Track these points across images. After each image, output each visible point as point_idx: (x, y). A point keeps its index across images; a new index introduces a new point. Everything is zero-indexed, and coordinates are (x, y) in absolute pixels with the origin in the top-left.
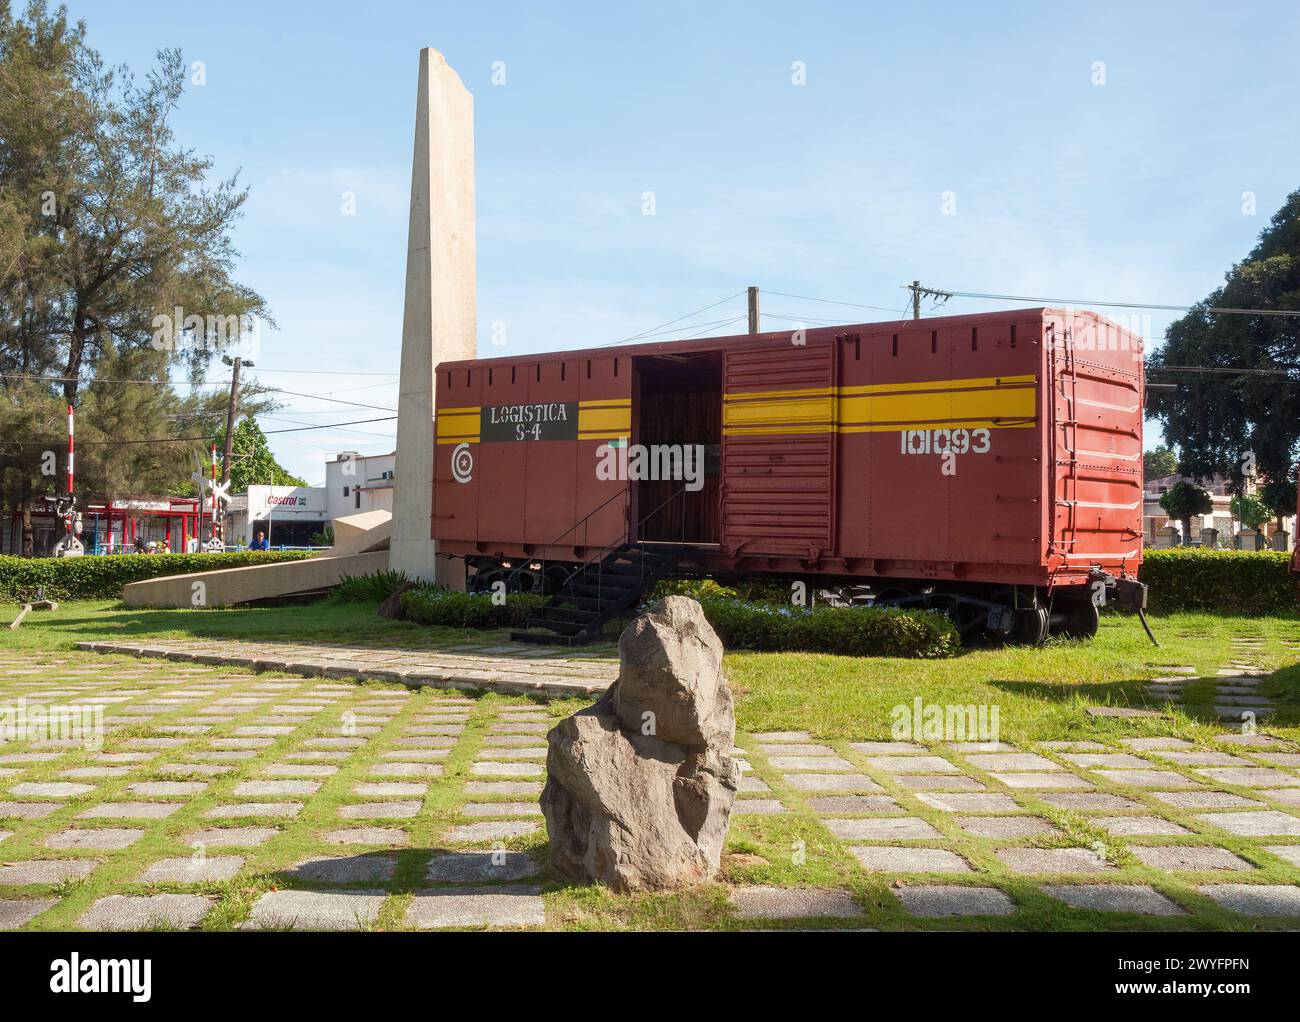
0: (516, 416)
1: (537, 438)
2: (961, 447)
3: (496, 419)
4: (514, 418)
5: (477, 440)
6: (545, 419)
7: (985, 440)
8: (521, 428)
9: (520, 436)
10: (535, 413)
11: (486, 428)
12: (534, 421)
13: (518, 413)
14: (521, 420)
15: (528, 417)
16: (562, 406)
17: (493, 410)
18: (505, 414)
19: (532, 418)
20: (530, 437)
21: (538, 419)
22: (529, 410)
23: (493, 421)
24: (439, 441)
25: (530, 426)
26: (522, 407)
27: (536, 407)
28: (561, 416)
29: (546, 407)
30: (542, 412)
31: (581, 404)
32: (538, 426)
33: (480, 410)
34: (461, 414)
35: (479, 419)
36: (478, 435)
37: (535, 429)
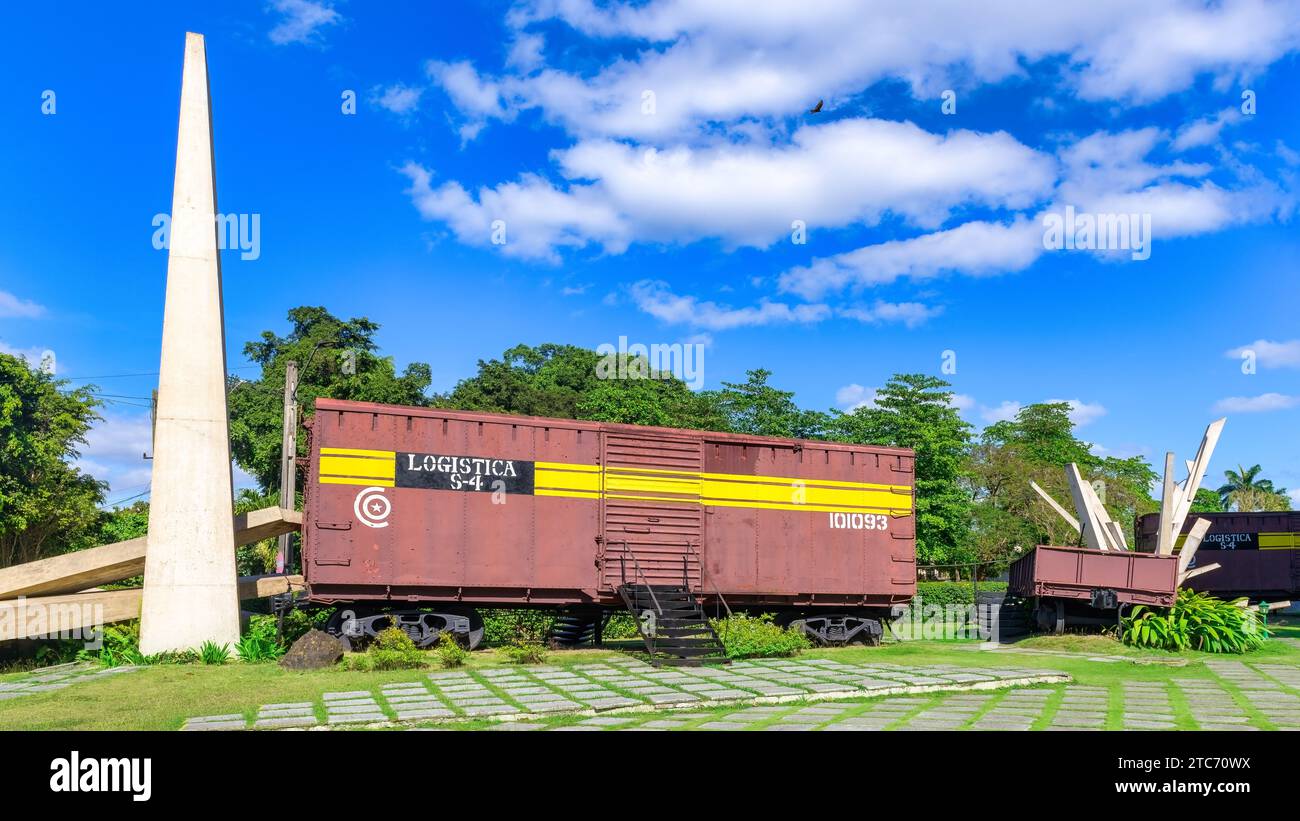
0: (447, 467)
1: (478, 488)
2: (870, 525)
3: (415, 466)
4: (444, 468)
5: (392, 484)
6: (488, 473)
7: (884, 522)
8: (456, 478)
9: (456, 485)
10: (473, 466)
11: (404, 478)
12: (473, 474)
13: (451, 463)
14: (455, 470)
15: (465, 469)
16: (510, 463)
17: (411, 457)
18: (430, 463)
19: (469, 470)
20: (469, 488)
21: (478, 472)
22: (465, 462)
23: (411, 468)
24: (322, 480)
25: (468, 477)
26: (455, 459)
27: (474, 461)
28: (509, 472)
29: (488, 462)
30: (483, 466)
31: (537, 464)
32: (478, 478)
33: (393, 455)
34: (362, 457)
35: (393, 464)
36: (391, 479)
37: (475, 481)
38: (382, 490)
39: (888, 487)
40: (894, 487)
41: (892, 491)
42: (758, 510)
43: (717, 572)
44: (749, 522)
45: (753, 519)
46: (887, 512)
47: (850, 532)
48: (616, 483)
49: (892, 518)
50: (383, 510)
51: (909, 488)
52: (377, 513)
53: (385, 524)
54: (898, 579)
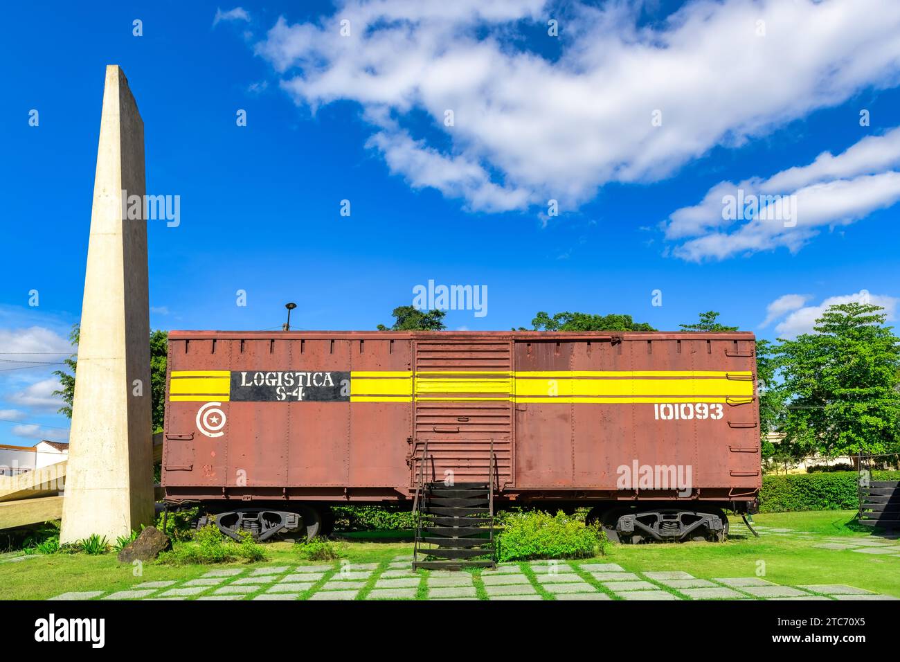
0: (274, 381)
1: (300, 399)
3: (246, 382)
4: (270, 382)
5: (227, 399)
6: (309, 385)
8: (281, 390)
9: (281, 397)
10: (296, 380)
11: (237, 392)
12: (296, 386)
13: (277, 377)
14: (280, 384)
15: (289, 382)
16: (328, 374)
17: (244, 374)
18: (259, 378)
19: (292, 382)
20: (292, 399)
21: (300, 384)
22: (289, 376)
23: (243, 384)
24: (172, 399)
25: (291, 389)
26: (280, 374)
27: (297, 374)
28: (328, 382)
29: (309, 374)
30: (305, 378)
31: (353, 374)
32: (301, 389)
33: (228, 374)
34: (203, 377)
35: (228, 381)
36: (227, 395)
37: (298, 392)
38: (219, 404)
39: (723, 374)
40: (730, 373)
41: (727, 377)
42: (573, 405)
43: (530, 468)
44: (564, 418)
45: (568, 414)
46: (724, 400)
47: (679, 423)
48: (425, 386)
49: (728, 407)
50: (219, 422)
51: (750, 373)
52: (215, 425)
53: (221, 434)
54: (738, 470)
